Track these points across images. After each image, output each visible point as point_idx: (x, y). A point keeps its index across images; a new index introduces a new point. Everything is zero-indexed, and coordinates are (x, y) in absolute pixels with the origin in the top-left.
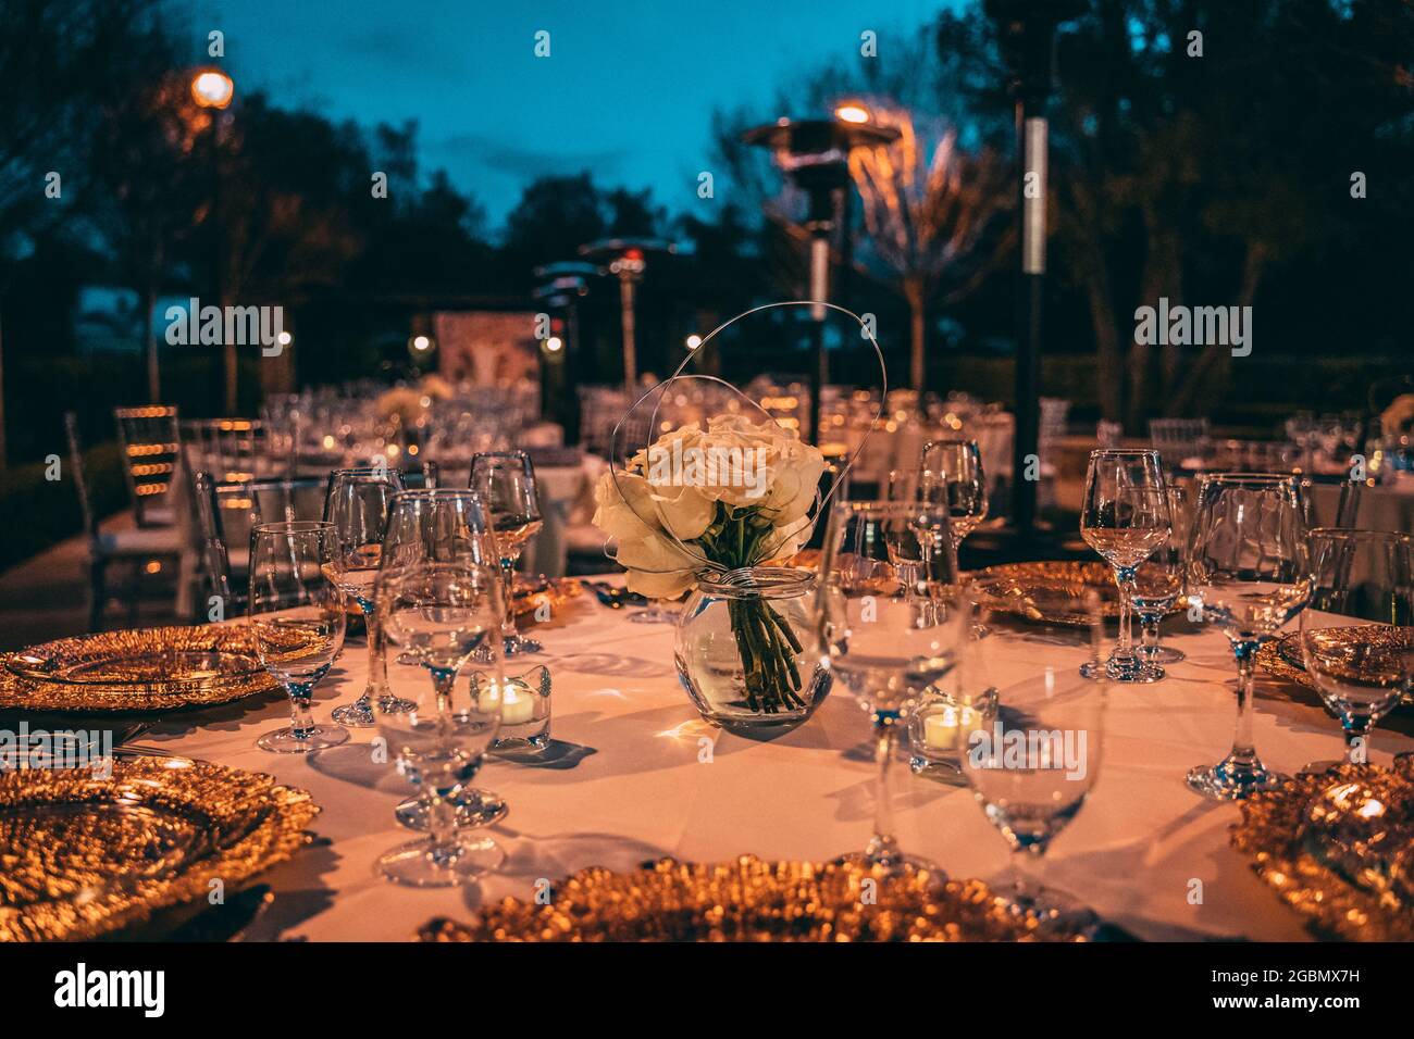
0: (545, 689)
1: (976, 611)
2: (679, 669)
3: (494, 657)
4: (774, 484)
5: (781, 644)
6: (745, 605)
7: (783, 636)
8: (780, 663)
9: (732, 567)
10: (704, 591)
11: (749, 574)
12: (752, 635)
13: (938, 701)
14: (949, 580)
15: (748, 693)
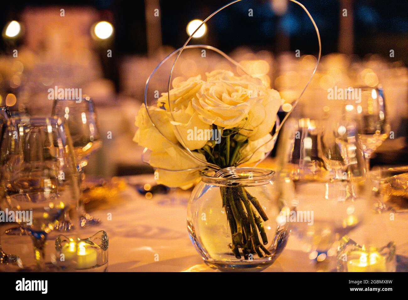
0: (105, 245)
1: (377, 194)
2: (189, 231)
3: (72, 227)
4: (248, 114)
5: (255, 215)
6: (231, 190)
7: (255, 210)
8: (253, 227)
9: (223, 166)
10: (206, 182)
11: (233, 171)
12: (236, 209)
13: (355, 250)
14: (360, 174)
15: (234, 247)
